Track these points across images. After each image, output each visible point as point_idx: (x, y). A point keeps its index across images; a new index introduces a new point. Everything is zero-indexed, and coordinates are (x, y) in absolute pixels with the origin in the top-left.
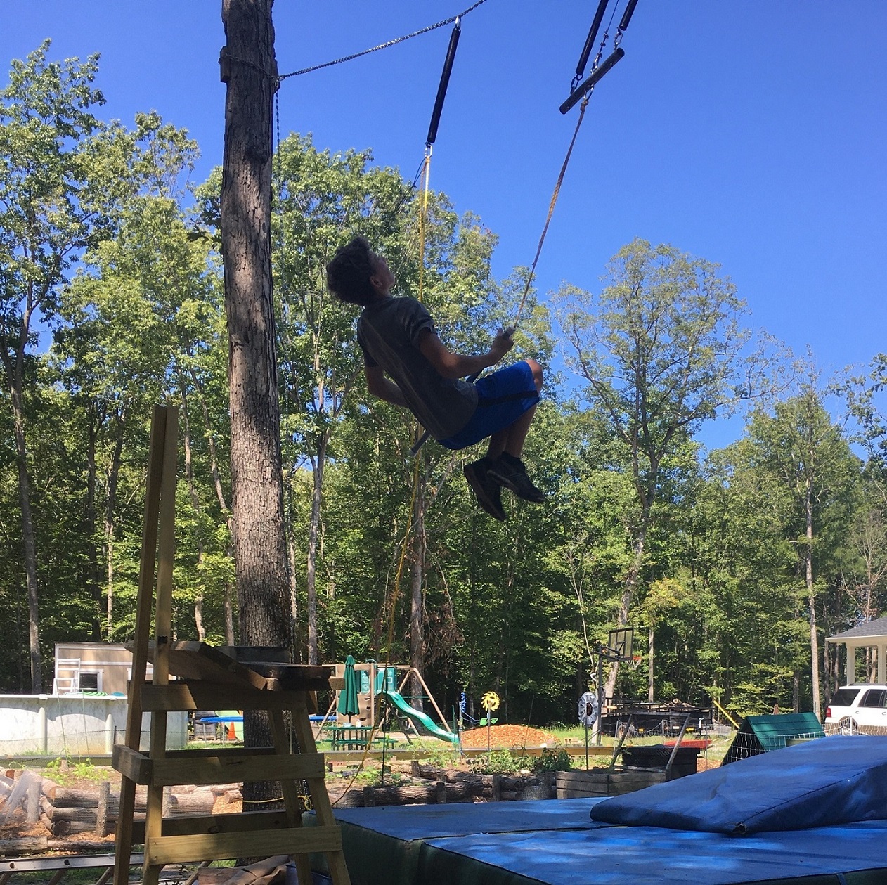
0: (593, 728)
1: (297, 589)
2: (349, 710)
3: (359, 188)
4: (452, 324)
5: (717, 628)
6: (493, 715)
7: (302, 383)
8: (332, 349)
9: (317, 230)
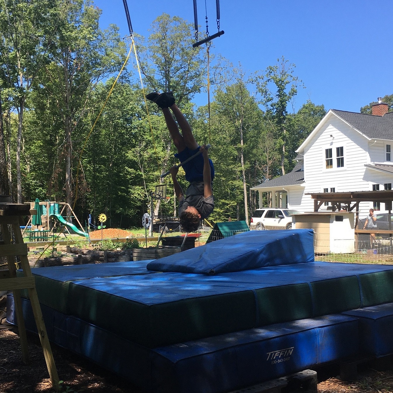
0: (150, 229)
1: (12, 168)
2: (37, 223)
4: (82, 49)
6: (104, 224)
7: (12, 74)
8: (26, 59)
9: (18, 5)
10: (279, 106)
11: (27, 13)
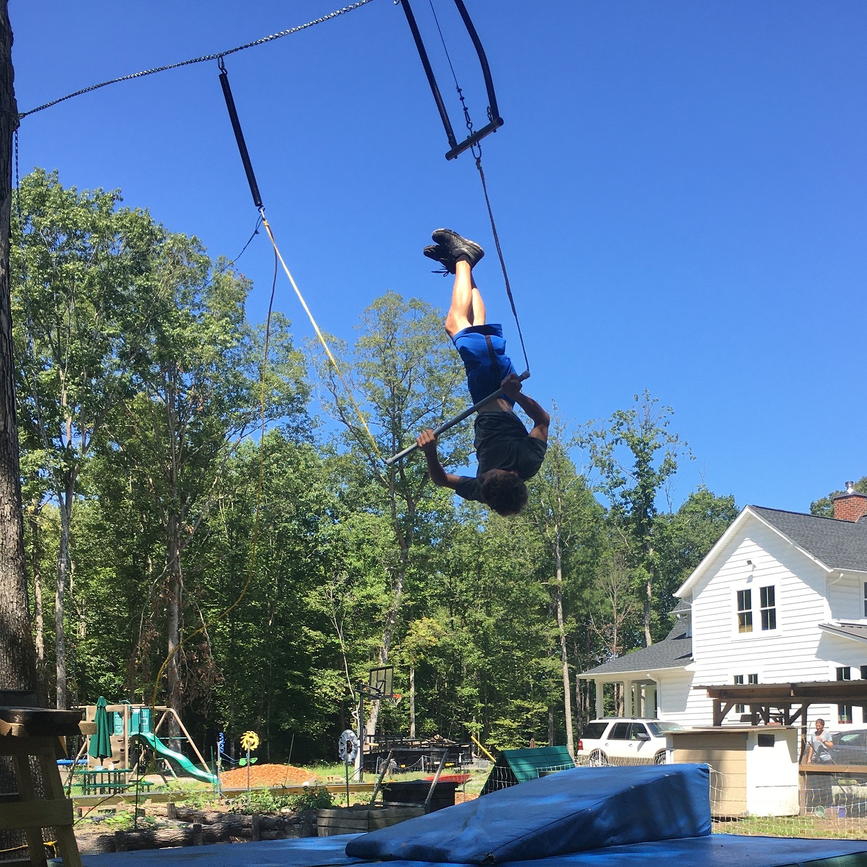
0: (356, 765)
1: (44, 629)
2: (101, 753)
3: (108, 227)
4: (207, 365)
5: (475, 666)
6: (253, 754)
7: (49, 418)
8: (81, 385)
9: (64, 266)
10: (638, 498)
11: (84, 285)
